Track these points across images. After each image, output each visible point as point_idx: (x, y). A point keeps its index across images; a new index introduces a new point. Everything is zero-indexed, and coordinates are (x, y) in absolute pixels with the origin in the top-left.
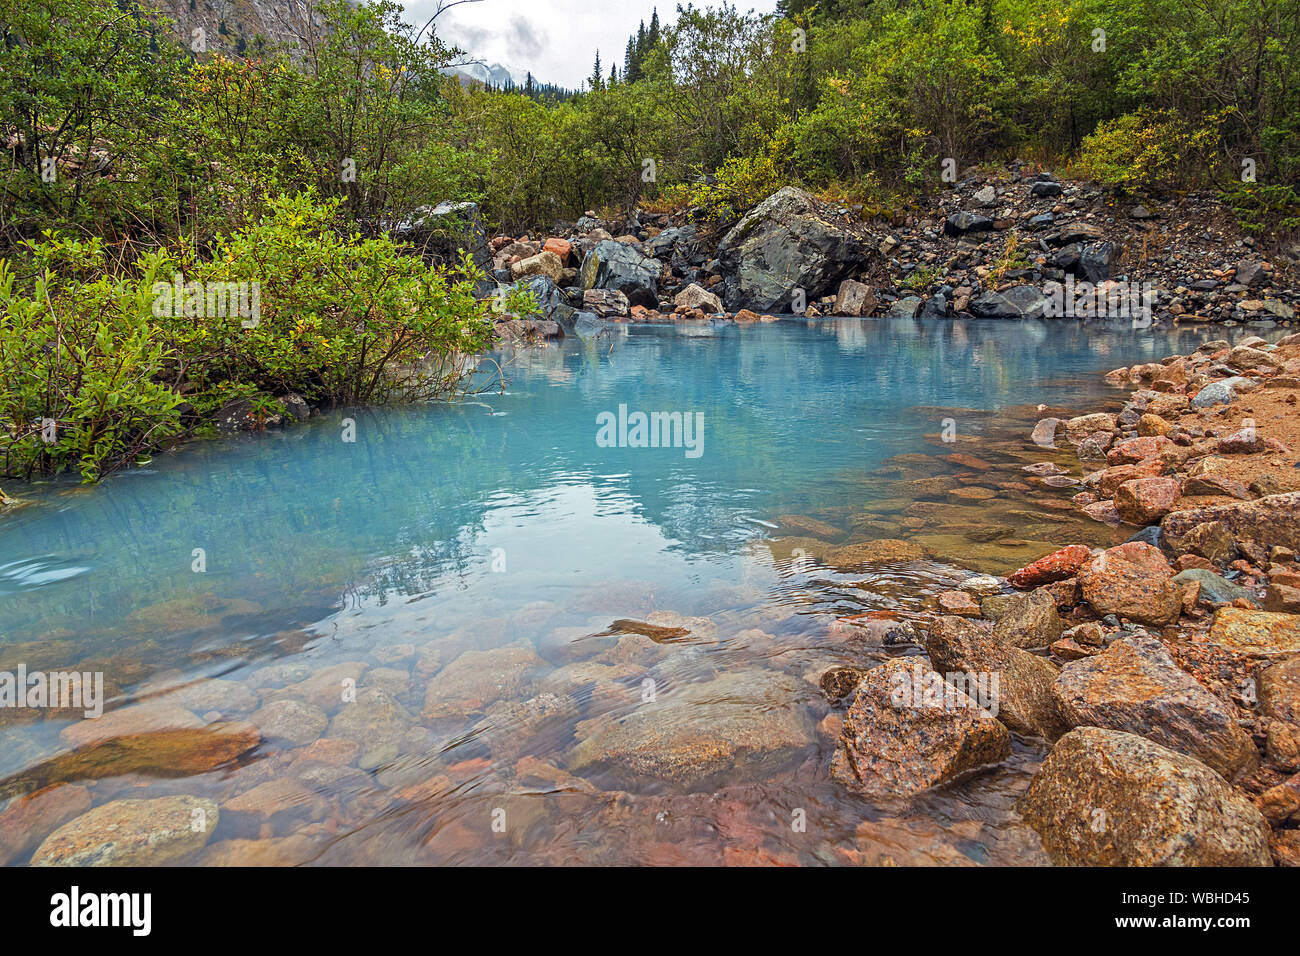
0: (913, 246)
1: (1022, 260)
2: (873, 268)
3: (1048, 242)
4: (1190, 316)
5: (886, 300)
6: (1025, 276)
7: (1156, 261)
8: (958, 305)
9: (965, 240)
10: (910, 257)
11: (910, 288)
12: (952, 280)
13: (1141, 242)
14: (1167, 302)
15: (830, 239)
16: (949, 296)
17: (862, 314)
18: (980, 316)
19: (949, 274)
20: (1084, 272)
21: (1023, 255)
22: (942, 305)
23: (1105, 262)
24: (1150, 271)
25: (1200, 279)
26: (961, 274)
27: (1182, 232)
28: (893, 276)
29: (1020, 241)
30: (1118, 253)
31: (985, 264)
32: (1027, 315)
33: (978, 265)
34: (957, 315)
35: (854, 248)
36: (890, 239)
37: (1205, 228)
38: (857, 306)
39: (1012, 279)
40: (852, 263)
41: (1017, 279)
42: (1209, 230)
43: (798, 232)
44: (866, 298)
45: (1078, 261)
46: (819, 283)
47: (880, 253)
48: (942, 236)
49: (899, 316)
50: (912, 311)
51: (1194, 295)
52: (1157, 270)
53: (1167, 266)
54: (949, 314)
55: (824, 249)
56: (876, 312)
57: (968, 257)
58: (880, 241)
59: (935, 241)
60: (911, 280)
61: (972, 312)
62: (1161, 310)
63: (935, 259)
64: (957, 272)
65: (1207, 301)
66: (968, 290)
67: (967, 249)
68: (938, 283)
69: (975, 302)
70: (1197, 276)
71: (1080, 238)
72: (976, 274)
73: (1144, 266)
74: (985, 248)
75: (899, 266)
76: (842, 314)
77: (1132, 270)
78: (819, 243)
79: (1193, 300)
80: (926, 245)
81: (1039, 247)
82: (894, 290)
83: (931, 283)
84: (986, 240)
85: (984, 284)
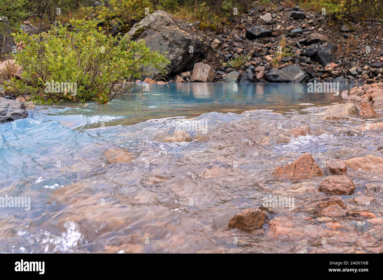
0: (230, 44)
1: (290, 52)
2: (209, 56)
3: (301, 43)
4: (371, 80)
5: (219, 74)
6: (291, 60)
7: (354, 53)
8: (259, 76)
9: (257, 42)
10: (229, 50)
11: (232, 67)
12: (254, 63)
13: (346, 43)
14: (360, 73)
15: (186, 40)
16: (254, 71)
17: (208, 81)
18: (271, 81)
19: (251, 60)
20: (320, 59)
21: (289, 50)
22: (251, 76)
23: (330, 54)
24: (351, 58)
25: (374, 62)
26: (258, 60)
27: (365, 39)
28: (221, 61)
29: (287, 42)
30: (335, 49)
31: (270, 54)
32: (294, 81)
33: (266, 55)
34: (258, 81)
35: (198, 46)
36: (217, 41)
37: (375, 37)
38: (205, 77)
39: (285, 62)
40: (198, 53)
41: (288, 62)
42: (377, 37)
43: (167, 36)
44: (210, 72)
45: (316, 53)
46: (180, 64)
47: (211, 48)
48: (245, 39)
49: (228, 82)
50: (235, 79)
51: (373, 70)
52: (354, 57)
53: (359, 55)
54: (255, 81)
55: (183, 46)
56: (215, 80)
57: (260, 51)
58: (211, 41)
59: (241, 42)
60: (232, 63)
61: (266, 79)
62: (358, 77)
63: (242, 52)
64: (255, 58)
65: (379, 73)
66: (263, 68)
67: (259, 47)
68: (247, 64)
69: (268, 74)
70: (373, 60)
71: (316, 41)
72: (266, 60)
73: (349, 56)
74: (269, 46)
75: (223, 56)
76: (197, 81)
77: (343, 58)
78: (180, 42)
79: (372, 72)
80: (236, 44)
81: (297, 46)
82: (223, 68)
83: (243, 64)
84: (268, 42)
85: (271, 65)
